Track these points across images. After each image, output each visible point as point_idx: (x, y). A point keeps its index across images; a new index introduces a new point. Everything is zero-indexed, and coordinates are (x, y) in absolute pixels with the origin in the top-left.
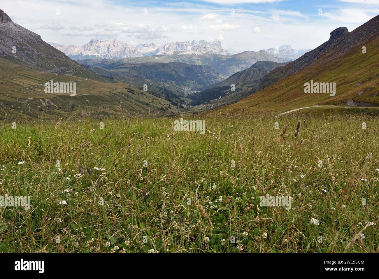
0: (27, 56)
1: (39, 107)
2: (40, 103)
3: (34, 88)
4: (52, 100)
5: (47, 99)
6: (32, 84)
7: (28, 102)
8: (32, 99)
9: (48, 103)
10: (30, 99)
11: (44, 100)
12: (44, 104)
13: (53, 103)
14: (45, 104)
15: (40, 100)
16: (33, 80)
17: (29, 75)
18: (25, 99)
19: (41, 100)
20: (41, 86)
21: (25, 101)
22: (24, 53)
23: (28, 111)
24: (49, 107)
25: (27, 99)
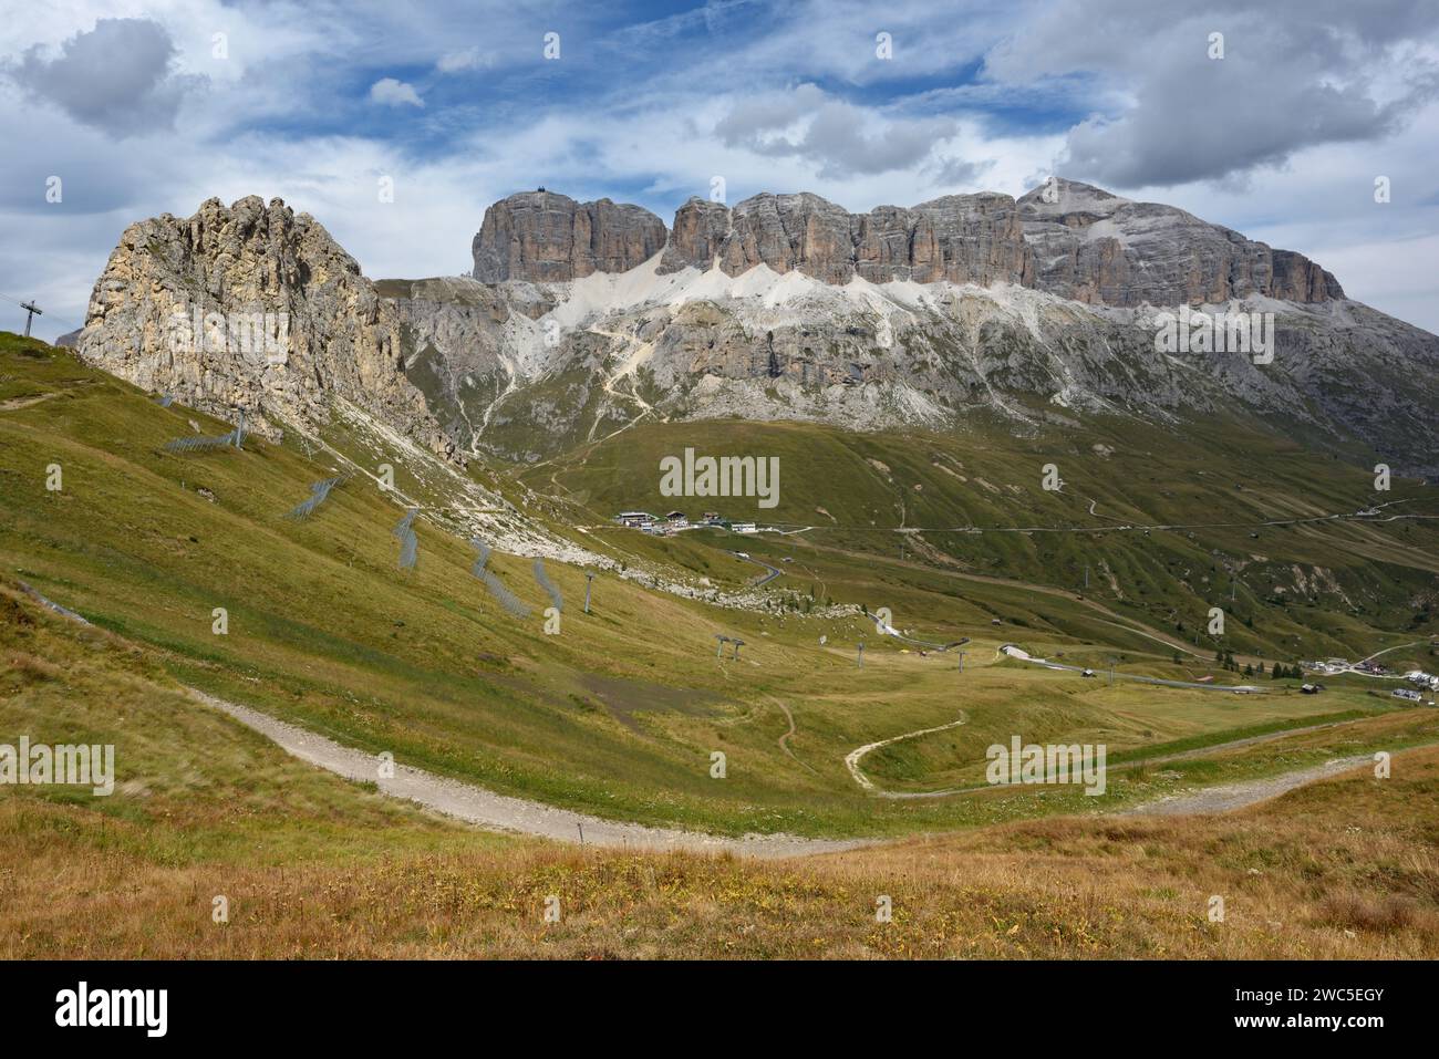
0: (1347, 413)
1: (1279, 590)
2: (1289, 580)
3: (1297, 524)
4: (1341, 577)
5: (1322, 567)
6: (1300, 511)
7: (1246, 569)
8: (1265, 559)
9: (1321, 582)
10: (1257, 558)
11: (1307, 570)
12: (1302, 585)
13: (1338, 588)
14: (1306, 586)
15: (1294, 570)
16: (1315, 499)
17: (1310, 480)
18: (1238, 558)
19: (1296, 569)
20: (1329, 521)
21: (1238, 563)
22: (1340, 403)
23: (1228, 597)
24: (1315, 599)
25: (1248, 558)
